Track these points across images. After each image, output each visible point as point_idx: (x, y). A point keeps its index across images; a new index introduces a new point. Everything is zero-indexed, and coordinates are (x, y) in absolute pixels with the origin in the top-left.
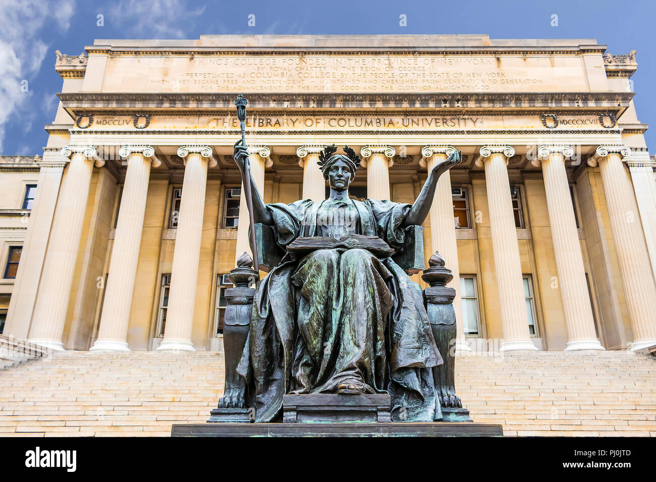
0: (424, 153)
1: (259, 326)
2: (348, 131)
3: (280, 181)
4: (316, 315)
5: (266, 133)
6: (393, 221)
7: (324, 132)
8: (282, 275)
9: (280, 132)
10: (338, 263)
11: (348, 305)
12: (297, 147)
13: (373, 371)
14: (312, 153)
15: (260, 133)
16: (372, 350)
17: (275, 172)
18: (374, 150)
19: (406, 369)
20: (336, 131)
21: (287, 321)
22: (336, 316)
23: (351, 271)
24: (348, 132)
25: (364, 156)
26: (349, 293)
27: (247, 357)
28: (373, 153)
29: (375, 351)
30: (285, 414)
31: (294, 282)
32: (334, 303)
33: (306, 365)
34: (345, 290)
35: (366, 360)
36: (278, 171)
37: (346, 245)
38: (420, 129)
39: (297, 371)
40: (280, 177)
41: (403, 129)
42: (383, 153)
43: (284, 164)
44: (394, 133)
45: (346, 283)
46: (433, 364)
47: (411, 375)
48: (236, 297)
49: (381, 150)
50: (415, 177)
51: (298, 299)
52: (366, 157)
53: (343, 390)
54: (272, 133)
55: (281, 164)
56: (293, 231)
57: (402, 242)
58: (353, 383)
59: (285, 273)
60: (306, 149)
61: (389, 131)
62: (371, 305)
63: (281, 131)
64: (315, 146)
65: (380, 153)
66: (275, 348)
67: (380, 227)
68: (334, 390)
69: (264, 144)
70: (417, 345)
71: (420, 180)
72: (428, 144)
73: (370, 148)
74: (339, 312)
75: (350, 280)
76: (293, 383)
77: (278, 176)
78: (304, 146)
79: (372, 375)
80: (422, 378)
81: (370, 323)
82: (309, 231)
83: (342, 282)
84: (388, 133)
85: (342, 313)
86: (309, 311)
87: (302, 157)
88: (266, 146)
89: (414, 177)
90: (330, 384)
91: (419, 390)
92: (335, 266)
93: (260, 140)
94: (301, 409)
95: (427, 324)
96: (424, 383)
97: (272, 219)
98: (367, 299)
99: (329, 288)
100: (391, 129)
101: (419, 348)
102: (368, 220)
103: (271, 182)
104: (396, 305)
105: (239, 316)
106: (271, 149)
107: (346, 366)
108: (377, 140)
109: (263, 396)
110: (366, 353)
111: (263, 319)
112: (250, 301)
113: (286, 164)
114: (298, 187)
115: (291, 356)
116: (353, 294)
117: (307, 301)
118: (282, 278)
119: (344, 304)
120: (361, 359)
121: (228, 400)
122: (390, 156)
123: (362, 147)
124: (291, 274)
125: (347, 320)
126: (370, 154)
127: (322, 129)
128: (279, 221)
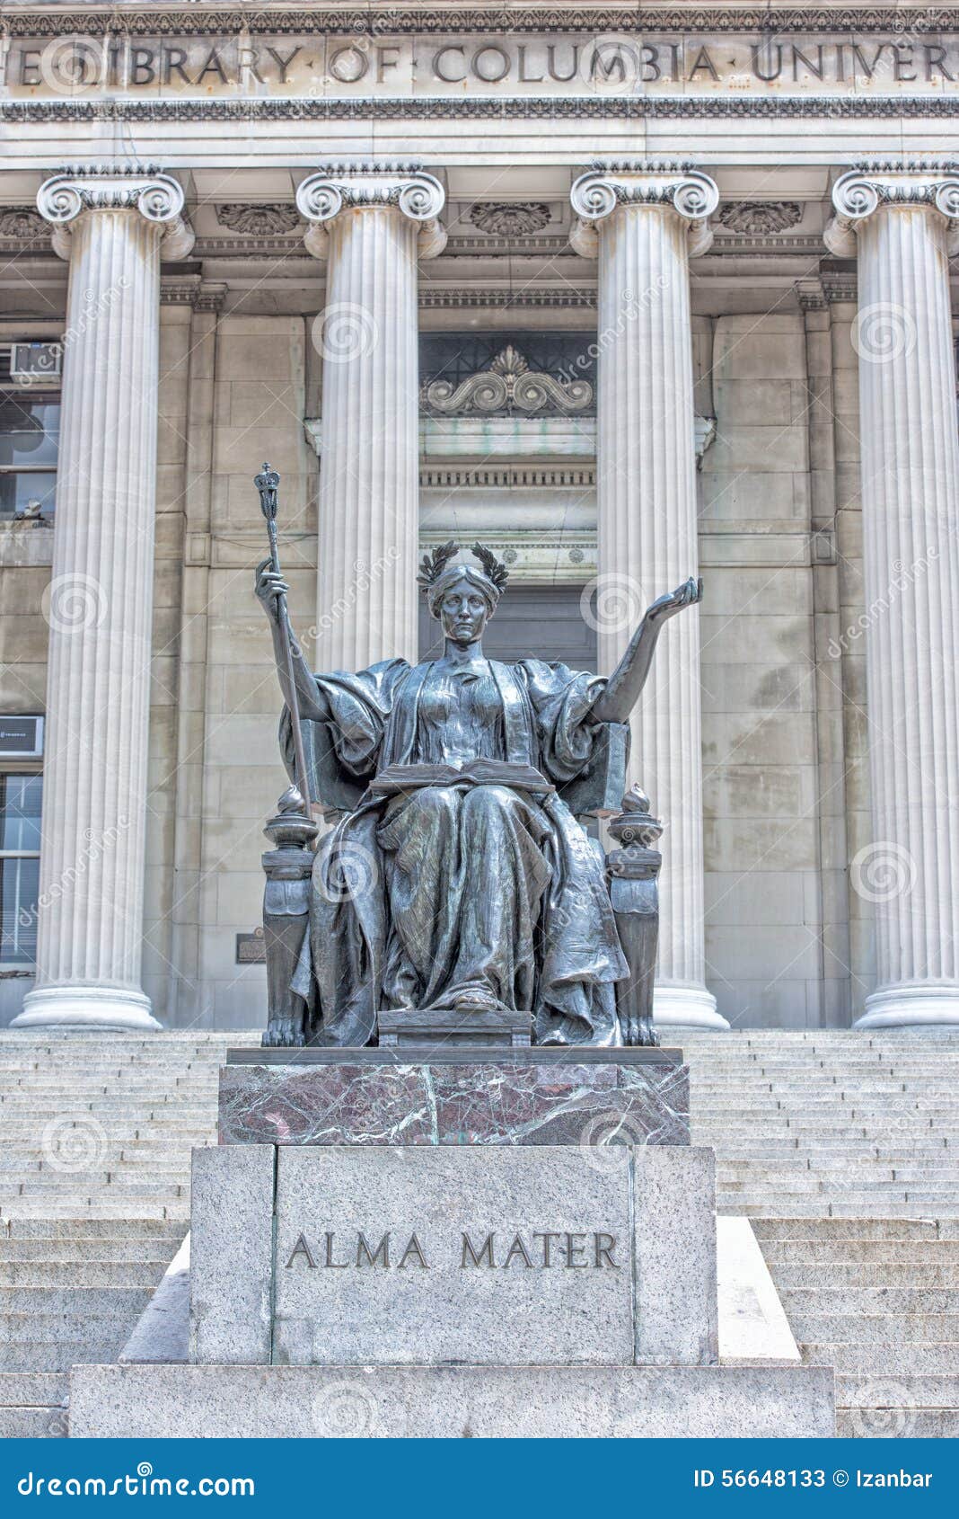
0: (841, 197)
1: (325, 918)
2: (515, 103)
3: (218, 306)
4: (420, 897)
5: (165, 113)
6: (568, 713)
7: (413, 109)
8: (361, 829)
9: (225, 107)
10: (459, 813)
11: (473, 881)
12: (299, 174)
13: (512, 985)
14: (363, 201)
15: (138, 113)
16: (512, 952)
17: (198, 269)
18: (629, 184)
19: (567, 984)
20: (466, 103)
21: (373, 908)
22: (454, 898)
23: (479, 826)
24: (517, 109)
25: (583, 213)
26: (476, 862)
27: (308, 967)
28: (623, 199)
29: (516, 954)
30: (381, 1038)
31: (382, 842)
32: (452, 879)
33: (407, 976)
34: (469, 858)
35: (500, 966)
36: (210, 263)
37: (472, 777)
38: (828, 90)
39: (393, 985)
40: (218, 288)
41: (757, 92)
42: (666, 199)
43: (237, 234)
44: (716, 109)
45: (471, 847)
46: (614, 976)
47: (574, 993)
48: (281, 867)
49: (659, 184)
50: (813, 287)
51: (390, 871)
52: (595, 216)
53: (463, 1005)
54: (190, 112)
55: (225, 232)
56: (372, 735)
57: (584, 755)
58: (480, 996)
59: (366, 825)
60: (335, 182)
61: (692, 102)
62: (510, 881)
63: (229, 104)
64: (377, 169)
65: (651, 198)
66: (353, 952)
67: (542, 729)
68: (451, 1007)
69: (156, 162)
70: (588, 946)
71: (830, 302)
72: (861, 159)
73: (610, 180)
74: (458, 894)
75: (477, 841)
76: (386, 1001)
77: (213, 287)
78: (330, 169)
79: (509, 990)
80: (595, 1000)
81: (510, 910)
82: (402, 736)
83: (464, 847)
84: (688, 109)
85: (464, 896)
86: (409, 892)
87: (320, 218)
88: (167, 171)
89: (804, 287)
90: (445, 998)
91: (586, 1015)
92: (454, 818)
93: (141, 147)
94: (403, 1030)
95: (609, 912)
96: (598, 1007)
97: (329, 711)
98: (504, 873)
99: (442, 855)
100: (702, 90)
101: (591, 952)
102: (520, 712)
103: (180, 312)
104: (557, 882)
105: (289, 901)
106: (186, 183)
107: (468, 974)
108: (639, 144)
109: (337, 1028)
110: (501, 957)
111: (333, 904)
112: (307, 875)
113: (246, 235)
114: (300, 332)
115: (382, 963)
116: (482, 864)
117: (406, 876)
118: (362, 835)
119: (467, 880)
120: (491, 964)
121: (278, 1036)
122: (695, 215)
123: (574, 170)
124: (378, 828)
125: (471, 906)
126: (610, 202)
127: (406, 95)
128: (344, 715)
